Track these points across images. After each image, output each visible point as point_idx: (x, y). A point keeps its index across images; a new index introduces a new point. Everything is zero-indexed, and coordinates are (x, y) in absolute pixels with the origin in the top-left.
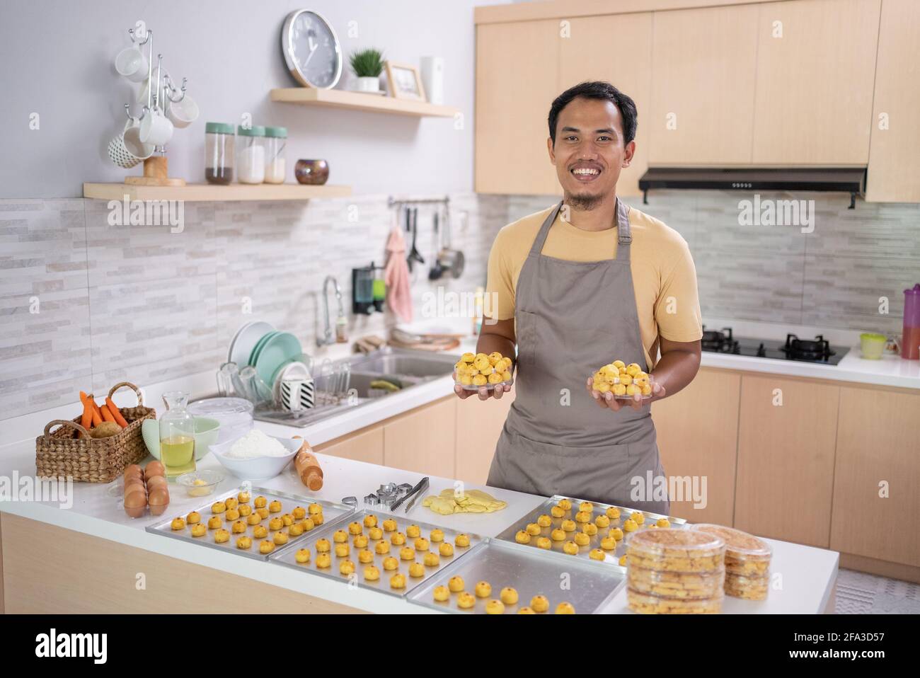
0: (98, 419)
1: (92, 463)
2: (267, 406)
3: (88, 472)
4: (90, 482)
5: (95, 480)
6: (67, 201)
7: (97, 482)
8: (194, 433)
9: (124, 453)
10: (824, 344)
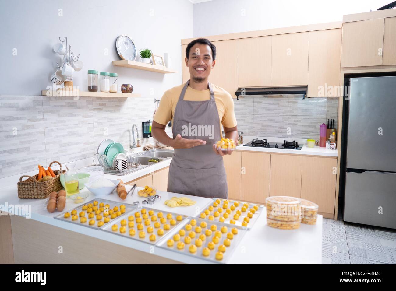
0: (45, 174)
1: (39, 192)
2: (111, 169)
3: (37, 195)
4: (38, 199)
5: (40, 198)
6: (35, 96)
7: (41, 198)
8: (78, 179)
9: (52, 187)
10: (296, 143)
